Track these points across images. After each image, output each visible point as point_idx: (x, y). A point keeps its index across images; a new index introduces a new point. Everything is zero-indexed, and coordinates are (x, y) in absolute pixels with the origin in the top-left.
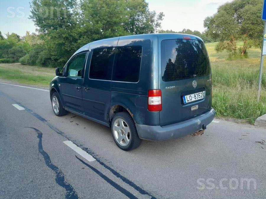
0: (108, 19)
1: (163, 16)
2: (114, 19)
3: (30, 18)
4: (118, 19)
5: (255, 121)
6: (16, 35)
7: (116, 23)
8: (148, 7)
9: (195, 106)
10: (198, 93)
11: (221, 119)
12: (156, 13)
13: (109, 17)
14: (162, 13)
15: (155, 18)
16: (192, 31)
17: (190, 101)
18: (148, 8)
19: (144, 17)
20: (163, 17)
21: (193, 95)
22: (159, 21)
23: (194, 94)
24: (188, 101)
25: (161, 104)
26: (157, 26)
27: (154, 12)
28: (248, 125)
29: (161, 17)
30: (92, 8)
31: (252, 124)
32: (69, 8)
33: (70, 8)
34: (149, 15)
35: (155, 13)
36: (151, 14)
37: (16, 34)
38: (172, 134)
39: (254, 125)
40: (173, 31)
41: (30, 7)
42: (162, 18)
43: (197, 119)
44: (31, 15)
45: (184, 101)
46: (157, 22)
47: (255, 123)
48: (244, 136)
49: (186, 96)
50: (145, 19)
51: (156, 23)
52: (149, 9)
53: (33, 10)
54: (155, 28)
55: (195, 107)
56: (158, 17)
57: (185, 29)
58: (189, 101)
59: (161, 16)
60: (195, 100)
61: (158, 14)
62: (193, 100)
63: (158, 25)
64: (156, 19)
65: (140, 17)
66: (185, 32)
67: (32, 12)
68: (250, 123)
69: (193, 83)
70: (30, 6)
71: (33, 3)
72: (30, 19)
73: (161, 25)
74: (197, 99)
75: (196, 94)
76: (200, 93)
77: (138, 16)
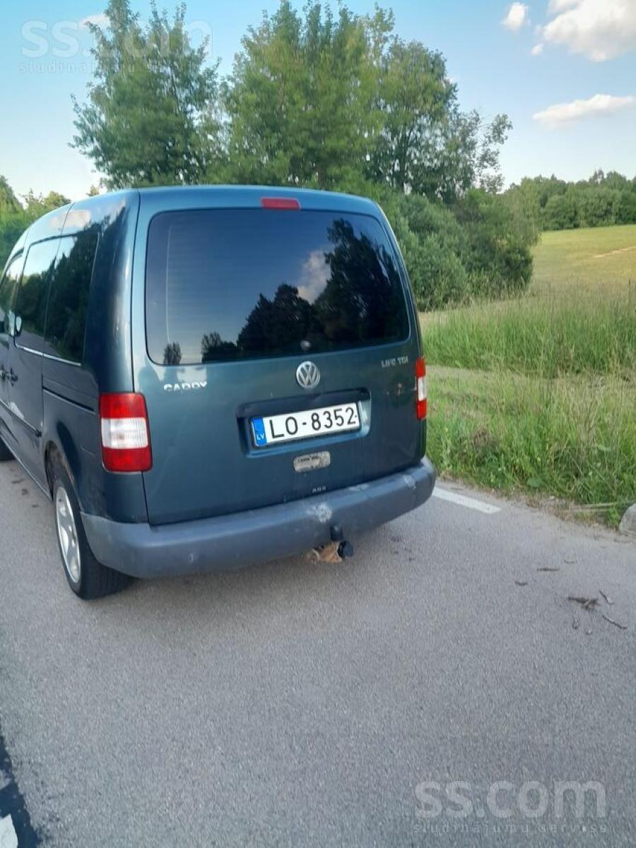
0: (312, 143)
1: (507, 128)
2: (330, 143)
3: (74, 143)
4: (343, 143)
5: (622, 514)
6: (60, 198)
7: (335, 156)
8: (456, 99)
9: (315, 455)
10: (331, 410)
11: (515, 501)
12: (480, 117)
13: (315, 136)
14: (505, 117)
15: (480, 136)
16: (625, 178)
17: (287, 437)
18: (456, 102)
19: (438, 132)
20: (506, 132)
21: (304, 417)
22: (493, 147)
23: (311, 412)
24: (274, 436)
25: (150, 447)
26: (485, 164)
27: (475, 116)
28: (597, 528)
29: (500, 133)
30: (258, 105)
31: (611, 527)
32: (192, 111)
33: (194, 108)
34: (458, 124)
35: (477, 120)
36: (463, 122)
37: (62, 197)
38: (192, 555)
39: (617, 529)
40: (558, 179)
41: (74, 110)
42: (503, 136)
43: (320, 502)
44: (79, 134)
45: (257, 438)
46: (486, 148)
47: (621, 524)
48: (545, 570)
49: (266, 421)
50: (440, 140)
51: (482, 153)
52: (458, 105)
53: (82, 120)
54: (475, 170)
55: (316, 458)
56: (490, 133)
57: (601, 173)
58: (282, 435)
59: (499, 129)
60: (313, 432)
61: (487, 120)
62: (306, 431)
63: (488, 158)
64: (484, 138)
65: (427, 134)
66: (599, 180)
67: (81, 126)
68: (606, 520)
69: (299, 370)
70: (73, 107)
71: (92, 97)
72: (73, 147)
73: (500, 159)
74: (323, 430)
75: (320, 412)
76: (344, 407)
77: (419, 130)
